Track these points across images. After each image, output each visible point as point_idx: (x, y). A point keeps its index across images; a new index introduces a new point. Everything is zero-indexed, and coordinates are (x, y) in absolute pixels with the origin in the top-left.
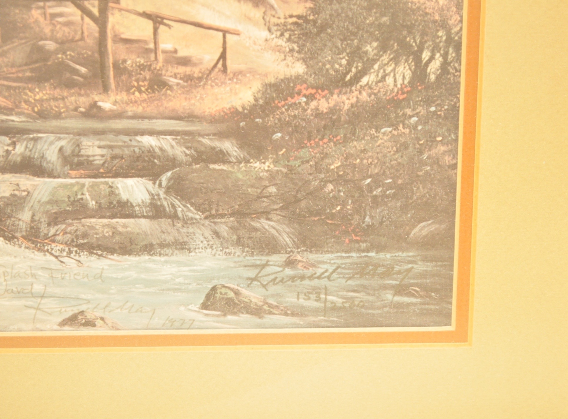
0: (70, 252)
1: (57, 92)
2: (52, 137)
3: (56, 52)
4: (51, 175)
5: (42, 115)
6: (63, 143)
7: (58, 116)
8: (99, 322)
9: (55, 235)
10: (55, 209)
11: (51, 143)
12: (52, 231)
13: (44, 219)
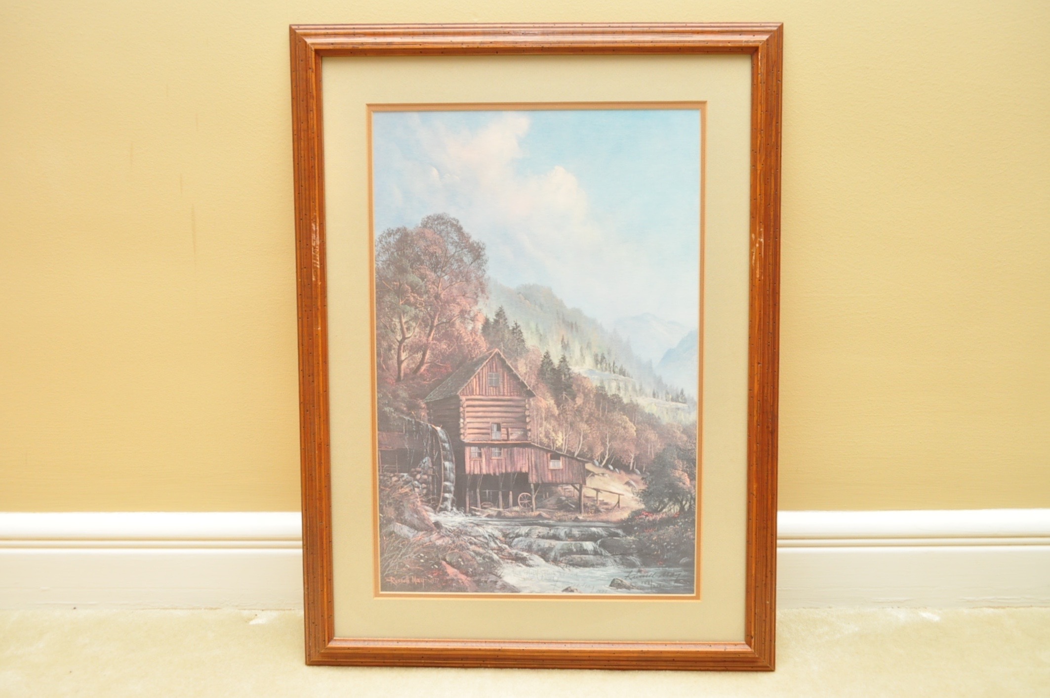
0: (567, 566)
1: (565, 513)
2: (563, 528)
3: (566, 500)
4: (562, 540)
5: (560, 520)
6: (566, 530)
7: (565, 521)
8: (575, 591)
9: (562, 560)
10: (562, 552)
11: (562, 530)
12: (561, 559)
13: (559, 555)
